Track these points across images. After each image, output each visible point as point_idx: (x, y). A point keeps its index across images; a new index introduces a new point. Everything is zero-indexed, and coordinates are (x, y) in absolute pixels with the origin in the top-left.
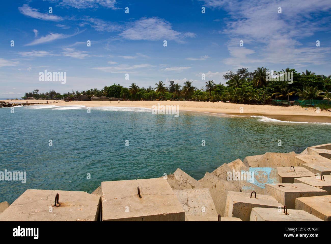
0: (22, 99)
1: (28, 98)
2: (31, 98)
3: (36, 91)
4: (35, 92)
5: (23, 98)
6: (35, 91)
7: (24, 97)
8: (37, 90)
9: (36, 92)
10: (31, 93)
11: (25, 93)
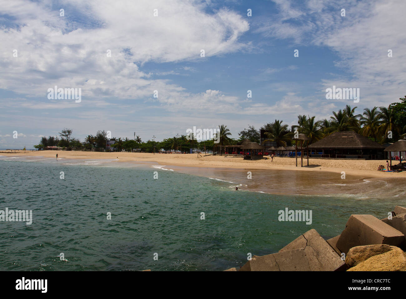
0: (34, 148)
1: (49, 147)
2: (54, 147)
3: (67, 133)
4: (64, 134)
5: (36, 147)
6: (65, 132)
7: (40, 145)
8: (69, 132)
9: (67, 136)
10: (53, 138)
11: (41, 139)
